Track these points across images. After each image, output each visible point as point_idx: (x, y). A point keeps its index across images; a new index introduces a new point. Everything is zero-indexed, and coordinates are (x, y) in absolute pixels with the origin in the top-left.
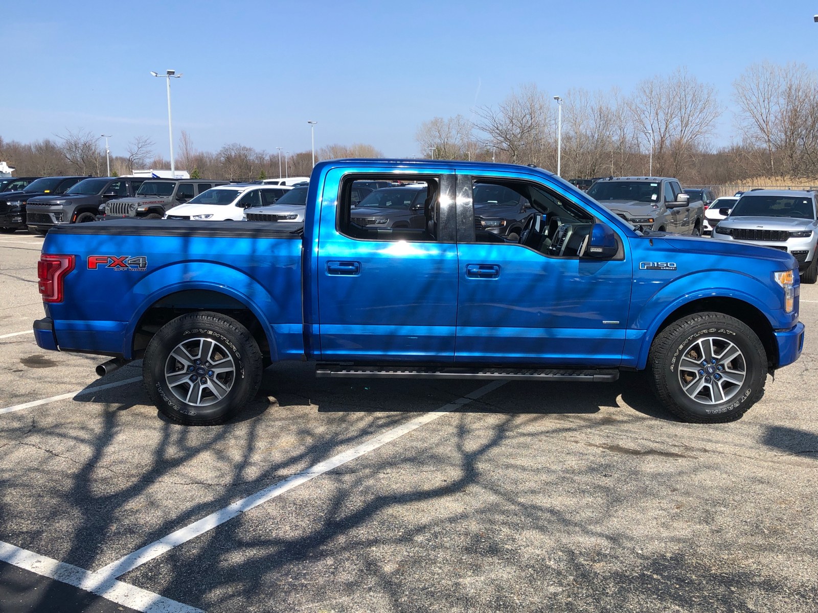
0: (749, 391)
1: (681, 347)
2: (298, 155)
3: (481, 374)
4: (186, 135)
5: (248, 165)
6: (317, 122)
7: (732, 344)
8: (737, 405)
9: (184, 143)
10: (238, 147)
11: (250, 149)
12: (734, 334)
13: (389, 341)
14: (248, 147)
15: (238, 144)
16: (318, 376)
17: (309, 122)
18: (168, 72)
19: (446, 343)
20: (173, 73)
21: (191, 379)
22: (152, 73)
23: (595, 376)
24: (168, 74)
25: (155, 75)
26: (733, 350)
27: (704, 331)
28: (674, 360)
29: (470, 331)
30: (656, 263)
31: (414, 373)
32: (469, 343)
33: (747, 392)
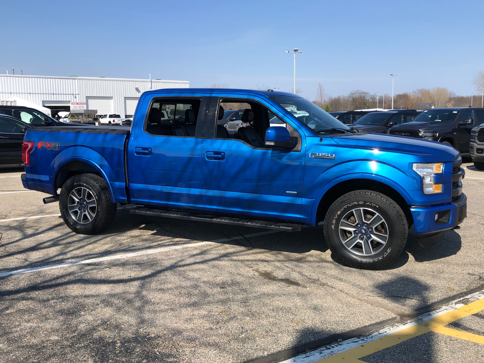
0: (390, 249)
1: (339, 213)
2: (397, 95)
3: (215, 220)
4: (321, 86)
5: (365, 103)
6: (396, 75)
7: (377, 214)
8: (381, 259)
9: (320, 90)
10: (360, 92)
11: (367, 93)
12: (377, 207)
13: (169, 196)
14: (366, 91)
15: (360, 90)
16: (131, 213)
17: (391, 75)
18: (294, 50)
19: (198, 199)
20: (297, 50)
21: (79, 209)
22: (286, 51)
23: (280, 227)
24: (294, 51)
25: (288, 52)
26: (378, 219)
27: (355, 203)
28: (334, 222)
29: (211, 193)
30: (320, 154)
31: (179, 216)
32: (210, 200)
33: (388, 250)
